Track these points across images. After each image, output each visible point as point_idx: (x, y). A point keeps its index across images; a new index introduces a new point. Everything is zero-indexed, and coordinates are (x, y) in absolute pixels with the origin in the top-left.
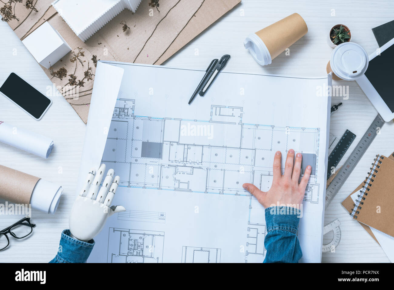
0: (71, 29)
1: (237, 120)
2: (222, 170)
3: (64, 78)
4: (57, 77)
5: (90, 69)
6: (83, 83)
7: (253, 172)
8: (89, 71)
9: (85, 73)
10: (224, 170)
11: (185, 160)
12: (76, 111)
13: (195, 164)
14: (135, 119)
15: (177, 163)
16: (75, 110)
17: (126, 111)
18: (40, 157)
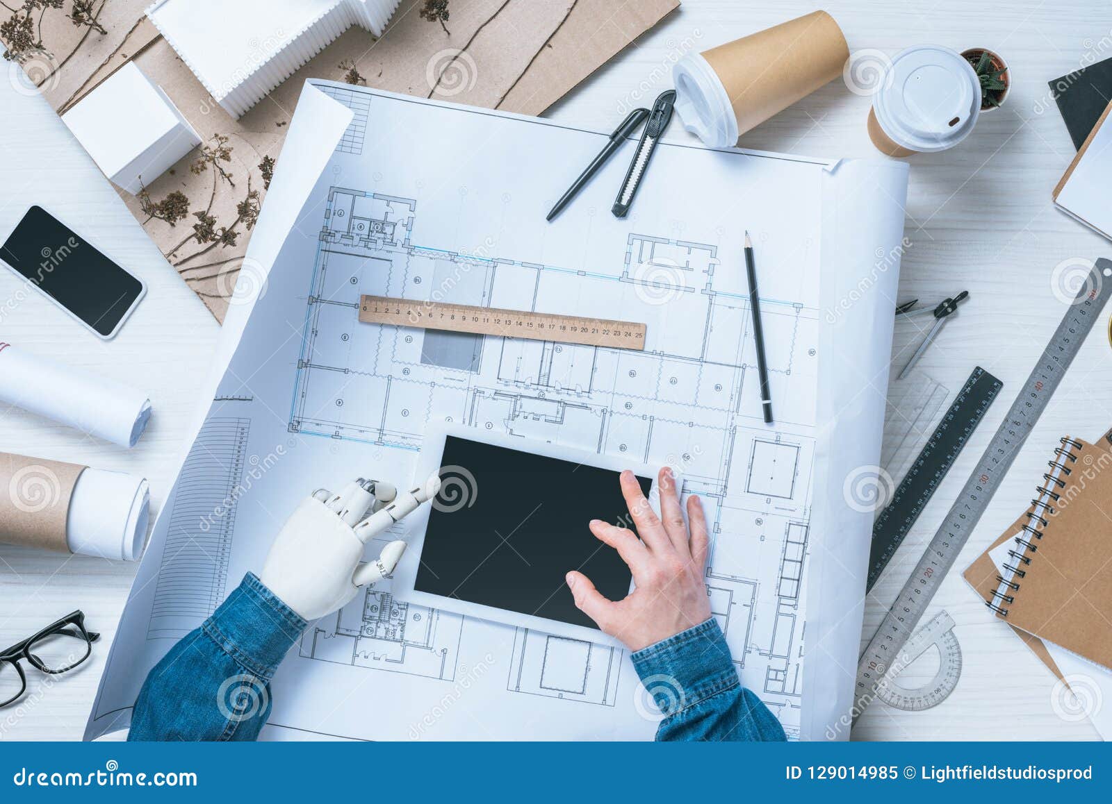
0: (200, 84)
1: (699, 281)
2: (644, 417)
3: (179, 222)
4: (159, 218)
5: (253, 195)
6: (235, 235)
7: (733, 431)
8: (251, 201)
9: (239, 206)
10: (652, 419)
11: (543, 381)
12: (213, 313)
13: (570, 395)
14: (414, 255)
15: (519, 387)
16: (210, 310)
17: (389, 230)
18: (112, 443)
